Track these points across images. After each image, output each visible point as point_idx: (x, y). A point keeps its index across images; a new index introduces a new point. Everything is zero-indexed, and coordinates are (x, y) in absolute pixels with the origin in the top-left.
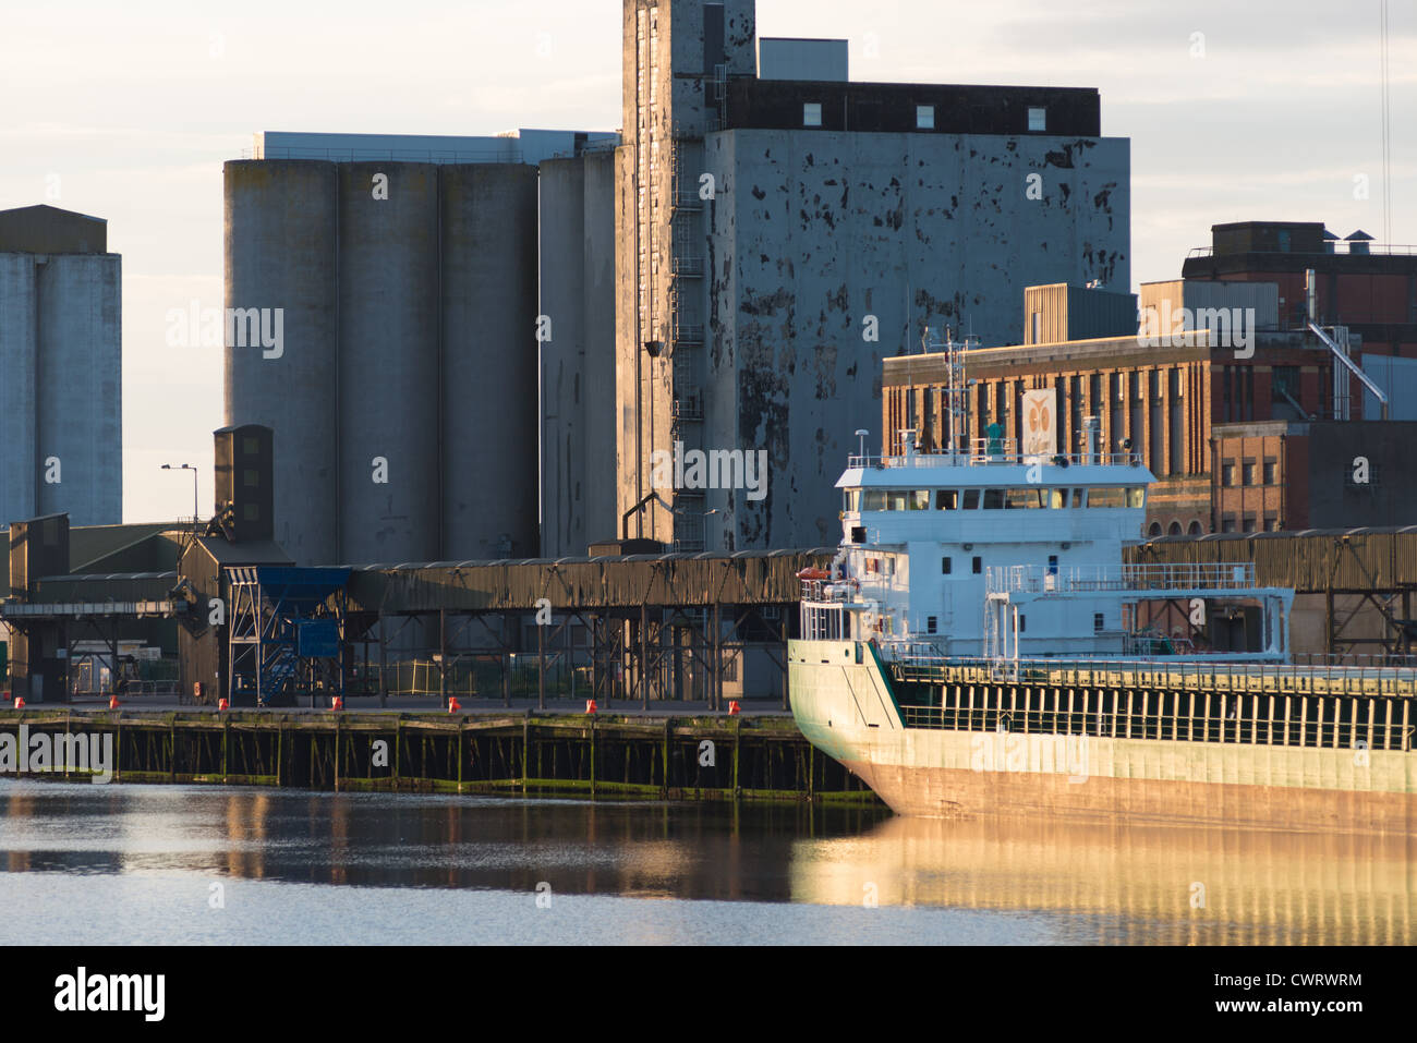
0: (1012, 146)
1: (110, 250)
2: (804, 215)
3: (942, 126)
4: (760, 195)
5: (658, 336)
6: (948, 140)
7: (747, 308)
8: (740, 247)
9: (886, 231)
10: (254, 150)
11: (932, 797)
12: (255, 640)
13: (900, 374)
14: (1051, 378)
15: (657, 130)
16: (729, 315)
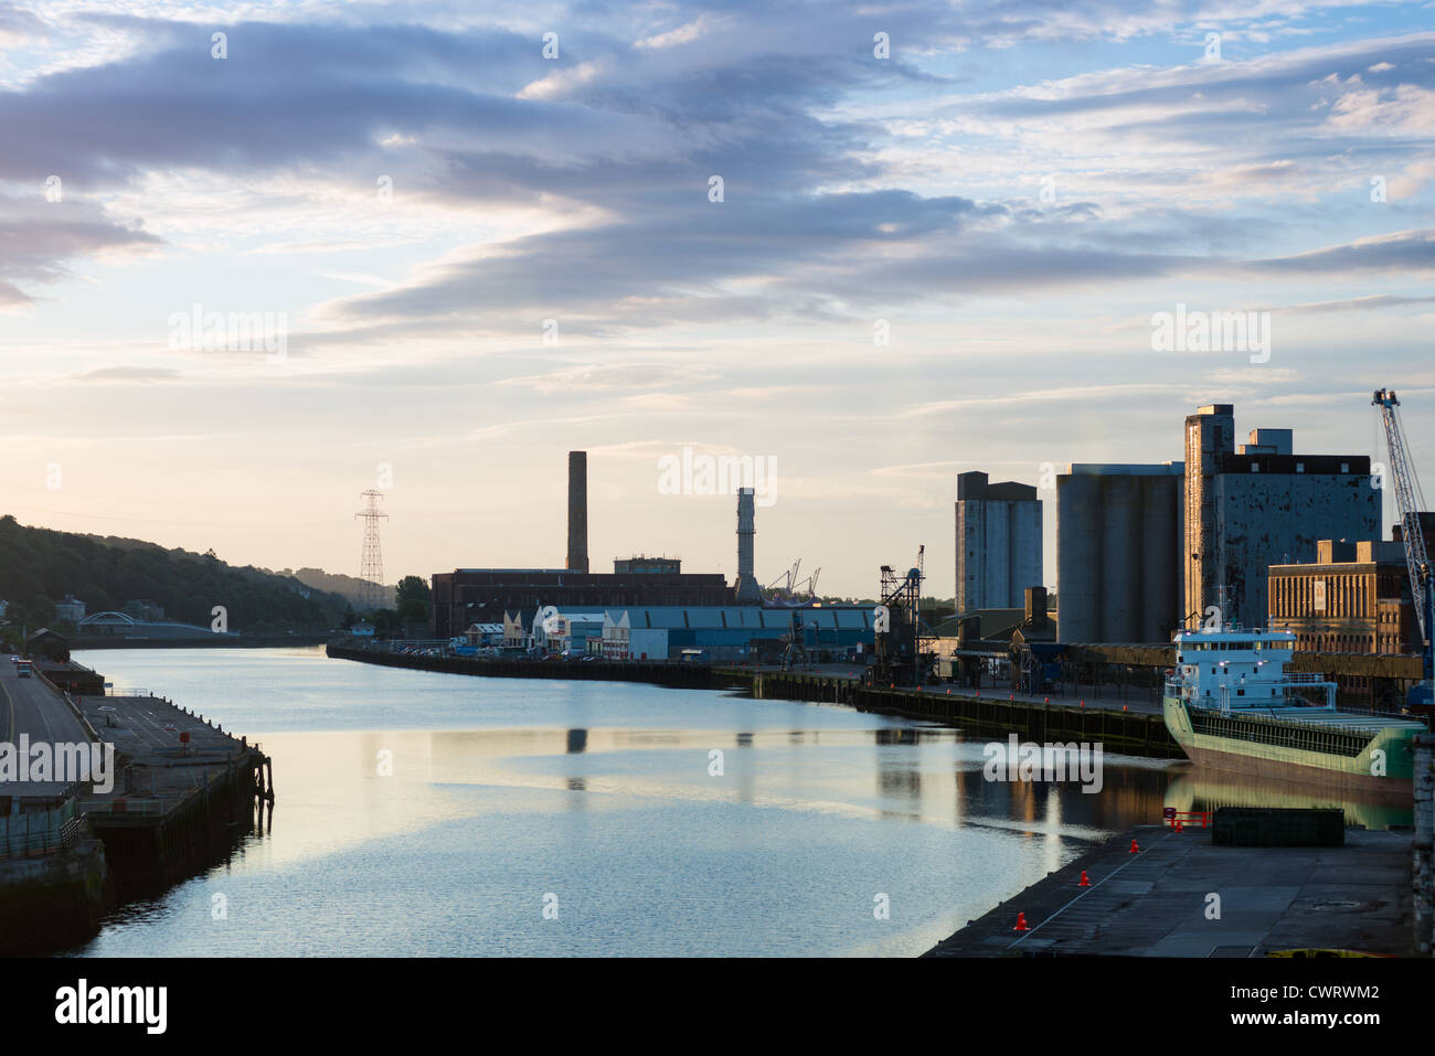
0: (1334, 479)
1: (1038, 498)
2: (1251, 506)
3: (1306, 471)
4: (1233, 499)
5: (1196, 552)
6: (1310, 476)
7: (1228, 542)
8: (1226, 518)
9: (1284, 512)
10: (1068, 471)
11: (1201, 761)
12: (1029, 671)
13: (1275, 572)
14: (1324, 577)
15: (1196, 471)
16: (1222, 544)
